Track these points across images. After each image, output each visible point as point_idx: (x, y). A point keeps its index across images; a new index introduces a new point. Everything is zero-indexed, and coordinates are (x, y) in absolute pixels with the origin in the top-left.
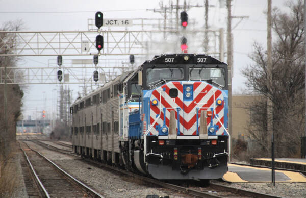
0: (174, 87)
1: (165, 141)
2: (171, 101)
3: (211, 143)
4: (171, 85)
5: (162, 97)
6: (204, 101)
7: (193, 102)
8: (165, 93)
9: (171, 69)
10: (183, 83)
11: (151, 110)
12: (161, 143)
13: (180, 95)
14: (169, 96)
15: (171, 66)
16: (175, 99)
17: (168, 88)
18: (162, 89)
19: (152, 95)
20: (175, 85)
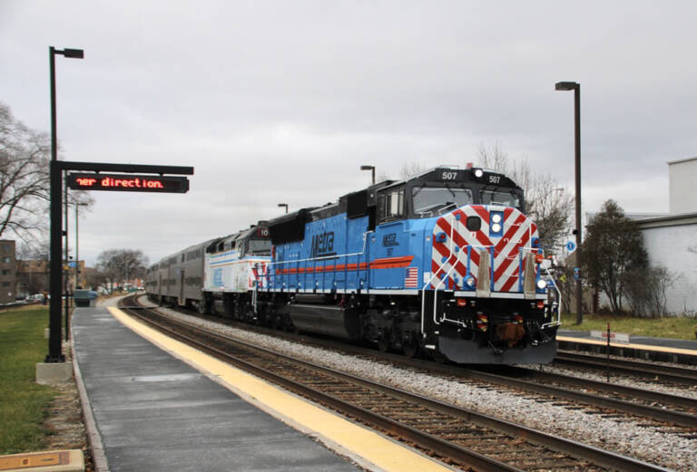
0: (476, 214)
1: (468, 299)
2: (470, 237)
3: (536, 305)
4: (468, 210)
5: (454, 231)
6: (516, 239)
7: (502, 240)
8: (459, 222)
9: (453, 190)
10: (490, 207)
11: (434, 250)
12: (463, 304)
13: (485, 228)
14: (465, 228)
15: (450, 184)
16: (475, 233)
17: (465, 215)
18: (453, 217)
19: (436, 225)
20: (477, 210)
